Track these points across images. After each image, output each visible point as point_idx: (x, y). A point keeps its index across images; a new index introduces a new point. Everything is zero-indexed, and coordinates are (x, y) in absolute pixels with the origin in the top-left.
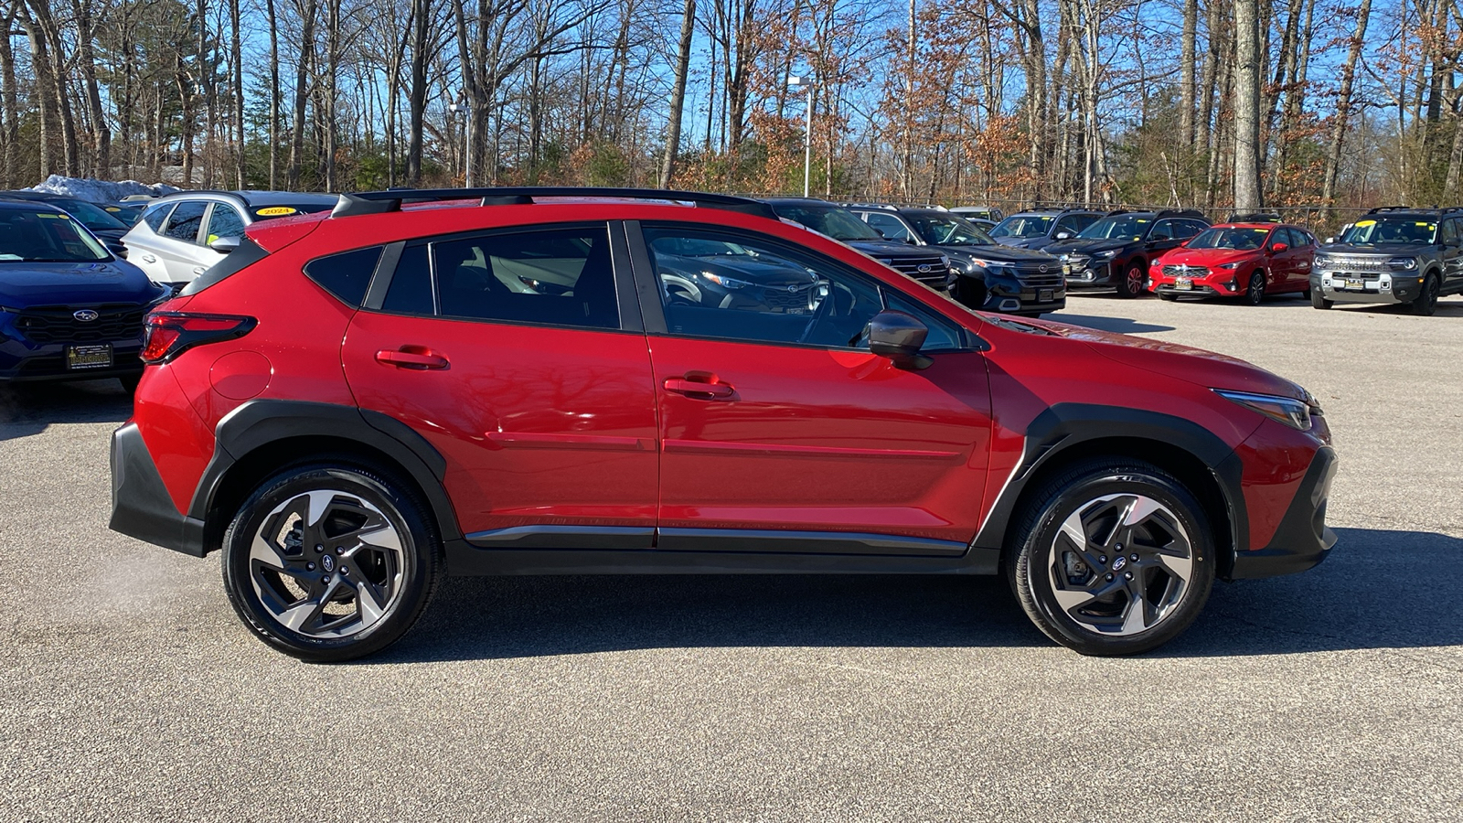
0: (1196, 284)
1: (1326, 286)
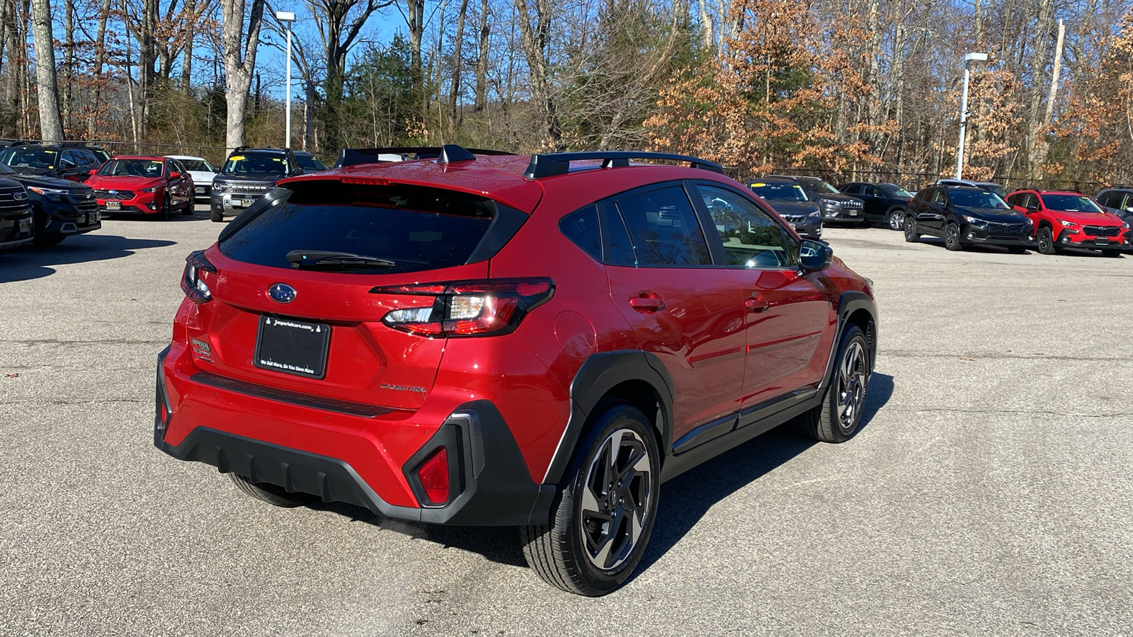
0: (123, 204)
1: (227, 205)
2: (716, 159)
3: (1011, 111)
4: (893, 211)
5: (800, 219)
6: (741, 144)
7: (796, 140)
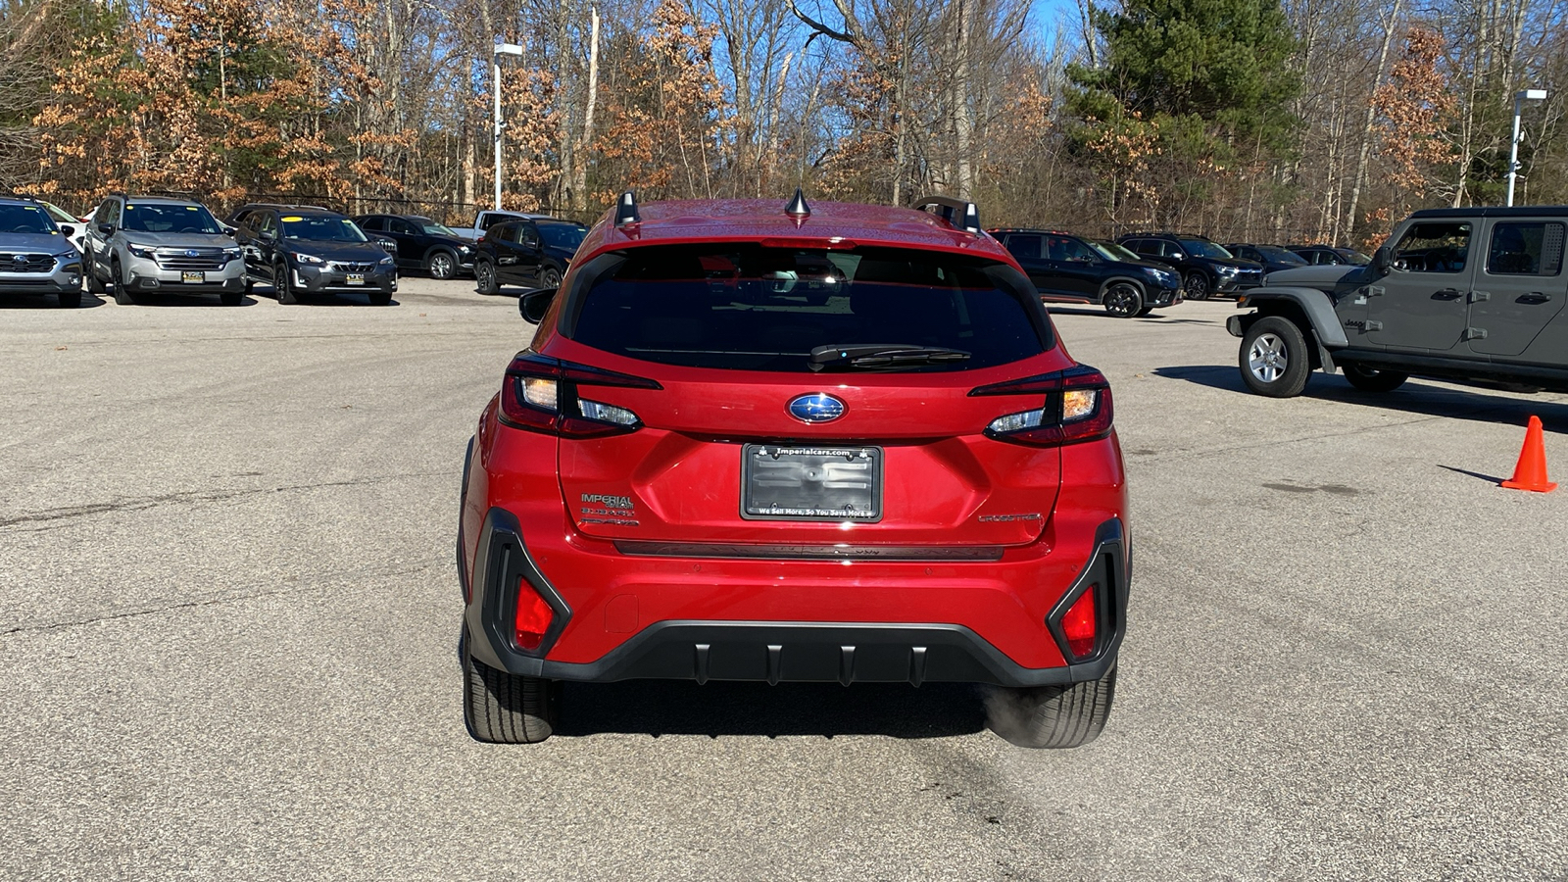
2: (161, 178)
3: (553, 123)
4: (432, 254)
5: (369, 268)
6: (198, 156)
7: (278, 152)
